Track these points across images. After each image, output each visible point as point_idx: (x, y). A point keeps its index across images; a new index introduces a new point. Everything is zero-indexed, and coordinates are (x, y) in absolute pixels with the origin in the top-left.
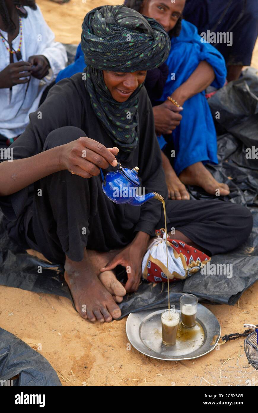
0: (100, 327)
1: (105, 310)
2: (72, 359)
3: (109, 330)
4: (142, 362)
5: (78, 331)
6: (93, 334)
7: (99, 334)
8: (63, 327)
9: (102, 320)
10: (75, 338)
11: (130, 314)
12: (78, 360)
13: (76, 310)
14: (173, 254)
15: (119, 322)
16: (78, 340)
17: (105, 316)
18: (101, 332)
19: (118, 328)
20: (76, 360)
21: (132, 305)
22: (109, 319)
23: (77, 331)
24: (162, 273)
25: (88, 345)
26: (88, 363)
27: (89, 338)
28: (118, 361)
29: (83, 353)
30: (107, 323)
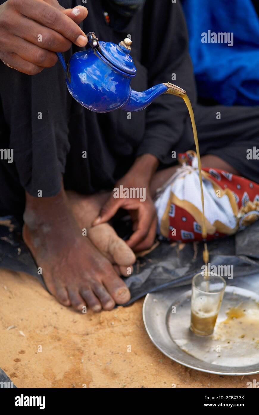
0: (95, 319)
1: (101, 289)
2: (49, 378)
3: (111, 324)
4: (179, 379)
5: (55, 327)
6: (84, 333)
7: (93, 332)
8: (27, 320)
9: (98, 307)
10: (50, 340)
11: (148, 295)
12: (60, 380)
13: (48, 291)
14: (212, 191)
15: (128, 309)
16: (57, 344)
17: (101, 300)
18: (97, 329)
19: (126, 320)
20: (56, 379)
21: (148, 280)
22: (110, 304)
23: (53, 328)
24: (195, 223)
25: (77, 352)
26: (80, 384)
27: (77, 339)
28: (133, 378)
29: (67, 367)
30: (107, 312)
